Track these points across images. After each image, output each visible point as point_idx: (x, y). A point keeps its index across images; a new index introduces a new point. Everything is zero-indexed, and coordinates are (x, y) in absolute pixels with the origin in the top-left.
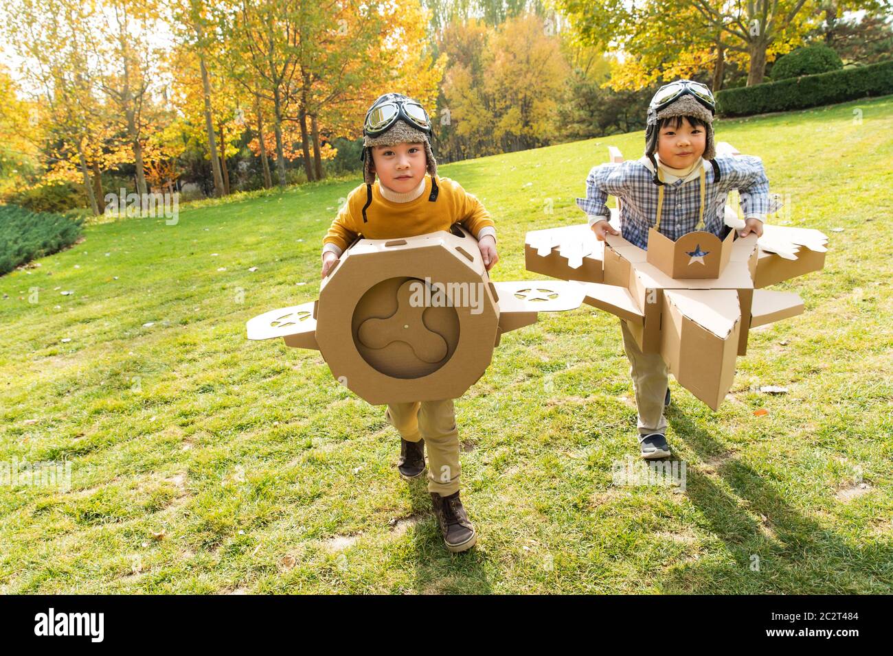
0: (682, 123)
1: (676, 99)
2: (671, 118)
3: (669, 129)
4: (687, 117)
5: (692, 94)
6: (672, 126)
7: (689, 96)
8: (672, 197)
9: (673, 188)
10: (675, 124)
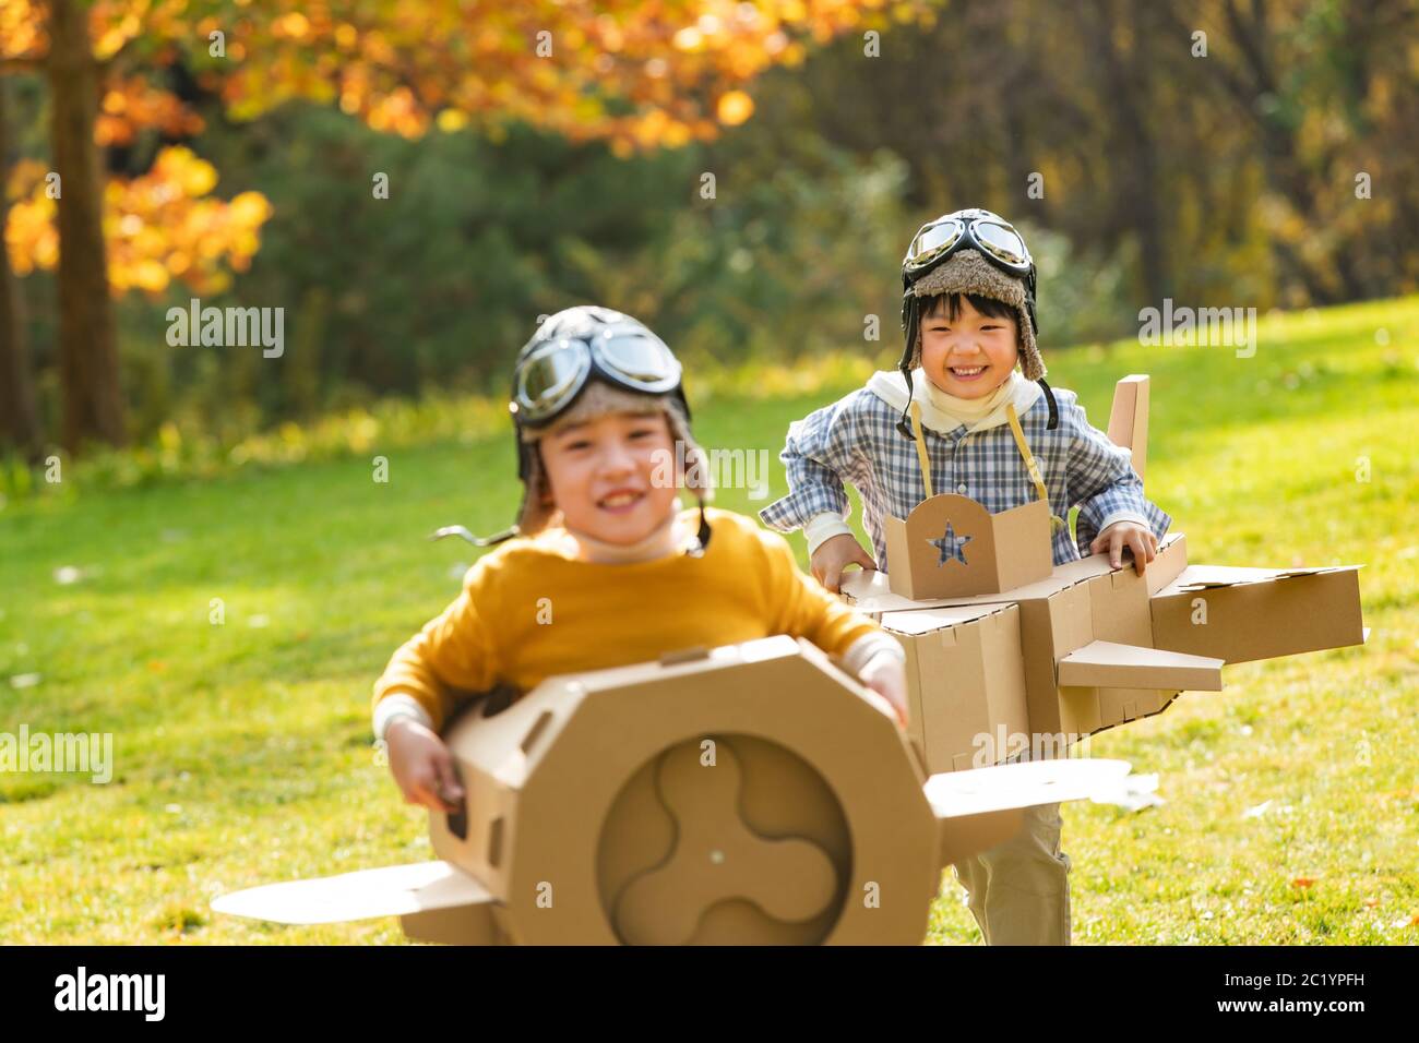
0: (960, 308)
1: (946, 257)
2: (938, 296)
3: (938, 322)
4: (967, 296)
5: (977, 249)
6: (944, 317)
7: (970, 254)
8: (949, 465)
9: (949, 445)
10: (948, 314)
